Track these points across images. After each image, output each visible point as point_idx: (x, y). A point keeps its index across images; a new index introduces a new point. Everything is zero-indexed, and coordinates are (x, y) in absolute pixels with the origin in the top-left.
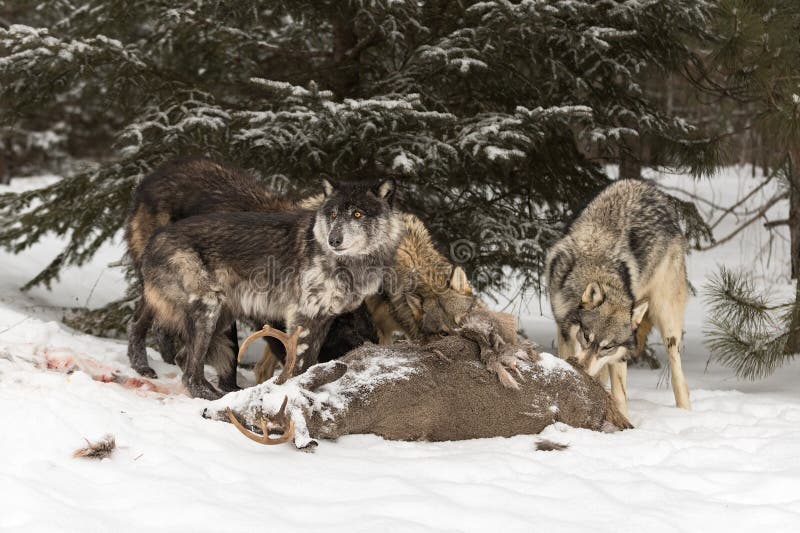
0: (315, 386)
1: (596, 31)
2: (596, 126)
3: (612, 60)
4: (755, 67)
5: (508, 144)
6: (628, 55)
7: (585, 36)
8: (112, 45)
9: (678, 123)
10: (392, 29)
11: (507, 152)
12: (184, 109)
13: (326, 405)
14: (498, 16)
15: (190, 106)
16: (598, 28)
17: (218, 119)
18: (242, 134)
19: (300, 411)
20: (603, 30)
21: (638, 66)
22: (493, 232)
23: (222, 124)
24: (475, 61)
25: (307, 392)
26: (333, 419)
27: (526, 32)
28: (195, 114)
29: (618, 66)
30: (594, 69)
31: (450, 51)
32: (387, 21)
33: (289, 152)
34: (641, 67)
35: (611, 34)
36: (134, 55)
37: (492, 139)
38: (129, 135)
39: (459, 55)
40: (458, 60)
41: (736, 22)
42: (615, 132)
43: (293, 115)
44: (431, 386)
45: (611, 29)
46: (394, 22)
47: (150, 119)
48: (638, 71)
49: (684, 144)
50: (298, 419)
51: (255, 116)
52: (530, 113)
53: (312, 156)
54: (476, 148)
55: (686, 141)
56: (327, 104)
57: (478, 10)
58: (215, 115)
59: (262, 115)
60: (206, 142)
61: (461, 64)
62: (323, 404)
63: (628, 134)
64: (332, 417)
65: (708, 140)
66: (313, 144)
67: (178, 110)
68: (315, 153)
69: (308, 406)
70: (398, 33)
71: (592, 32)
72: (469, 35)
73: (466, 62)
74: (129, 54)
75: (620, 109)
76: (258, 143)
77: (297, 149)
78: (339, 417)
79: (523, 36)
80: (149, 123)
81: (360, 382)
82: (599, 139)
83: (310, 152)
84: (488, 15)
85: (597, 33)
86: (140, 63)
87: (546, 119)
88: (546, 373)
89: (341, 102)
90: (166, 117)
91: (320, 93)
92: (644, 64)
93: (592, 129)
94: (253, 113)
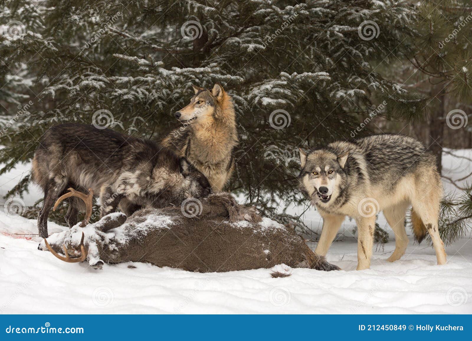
0: (106, 228)
1: (337, 28)
2: (341, 89)
3: (351, 48)
4: (446, 53)
5: (276, 96)
6: (362, 45)
7: (330, 31)
8: (36, 37)
9: (395, 87)
10: (211, 28)
11: (275, 101)
12: (83, 77)
13: (112, 241)
14: (275, 18)
15: (86, 76)
16: (338, 26)
17: (101, 83)
18: (116, 92)
19: (95, 243)
20: (341, 27)
21: (367, 51)
22: (272, 153)
23: (104, 86)
24: (258, 46)
25: (100, 232)
26: (118, 250)
27: (294, 29)
28: (87, 79)
29: (354, 51)
30: (339, 53)
31: (243, 40)
32: (208, 23)
33: (145, 103)
34: (369, 52)
35: (345, 29)
36: (51, 44)
37: (268, 94)
38: (47, 93)
39: (249, 42)
40: (246, 45)
41: (431, 24)
42: (352, 92)
43: (145, 79)
44: (184, 234)
45: (346, 27)
46: (213, 24)
47: (61, 84)
48: (367, 54)
49: (402, 102)
50: (93, 248)
51: (120, 79)
52: (290, 77)
53: (158, 105)
54: (257, 99)
55: (403, 100)
56: (161, 70)
57: (260, 14)
58: (100, 80)
59: (125, 79)
60: (98, 99)
61: (248, 47)
62: (110, 240)
63: (359, 93)
64: (116, 248)
65: (419, 100)
66: (159, 98)
67: (79, 78)
68: (160, 103)
69: (100, 241)
70: (214, 30)
71: (334, 28)
72: (257, 30)
73: (252, 46)
74: (49, 43)
75: (356, 78)
76: (125, 97)
77: (150, 101)
78: (121, 249)
79: (292, 31)
80: (61, 86)
81: (139, 228)
82: (342, 96)
83: (157, 102)
84: (268, 18)
85: (337, 29)
86: (54, 48)
87: (300, 80)
88: (263, 229)
89: (170, 69)
90: (71, 82)
91: (156, 63)
92: (371, 50)
93: (338, 90)
94: (120, 78)
